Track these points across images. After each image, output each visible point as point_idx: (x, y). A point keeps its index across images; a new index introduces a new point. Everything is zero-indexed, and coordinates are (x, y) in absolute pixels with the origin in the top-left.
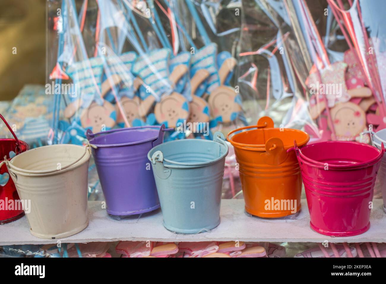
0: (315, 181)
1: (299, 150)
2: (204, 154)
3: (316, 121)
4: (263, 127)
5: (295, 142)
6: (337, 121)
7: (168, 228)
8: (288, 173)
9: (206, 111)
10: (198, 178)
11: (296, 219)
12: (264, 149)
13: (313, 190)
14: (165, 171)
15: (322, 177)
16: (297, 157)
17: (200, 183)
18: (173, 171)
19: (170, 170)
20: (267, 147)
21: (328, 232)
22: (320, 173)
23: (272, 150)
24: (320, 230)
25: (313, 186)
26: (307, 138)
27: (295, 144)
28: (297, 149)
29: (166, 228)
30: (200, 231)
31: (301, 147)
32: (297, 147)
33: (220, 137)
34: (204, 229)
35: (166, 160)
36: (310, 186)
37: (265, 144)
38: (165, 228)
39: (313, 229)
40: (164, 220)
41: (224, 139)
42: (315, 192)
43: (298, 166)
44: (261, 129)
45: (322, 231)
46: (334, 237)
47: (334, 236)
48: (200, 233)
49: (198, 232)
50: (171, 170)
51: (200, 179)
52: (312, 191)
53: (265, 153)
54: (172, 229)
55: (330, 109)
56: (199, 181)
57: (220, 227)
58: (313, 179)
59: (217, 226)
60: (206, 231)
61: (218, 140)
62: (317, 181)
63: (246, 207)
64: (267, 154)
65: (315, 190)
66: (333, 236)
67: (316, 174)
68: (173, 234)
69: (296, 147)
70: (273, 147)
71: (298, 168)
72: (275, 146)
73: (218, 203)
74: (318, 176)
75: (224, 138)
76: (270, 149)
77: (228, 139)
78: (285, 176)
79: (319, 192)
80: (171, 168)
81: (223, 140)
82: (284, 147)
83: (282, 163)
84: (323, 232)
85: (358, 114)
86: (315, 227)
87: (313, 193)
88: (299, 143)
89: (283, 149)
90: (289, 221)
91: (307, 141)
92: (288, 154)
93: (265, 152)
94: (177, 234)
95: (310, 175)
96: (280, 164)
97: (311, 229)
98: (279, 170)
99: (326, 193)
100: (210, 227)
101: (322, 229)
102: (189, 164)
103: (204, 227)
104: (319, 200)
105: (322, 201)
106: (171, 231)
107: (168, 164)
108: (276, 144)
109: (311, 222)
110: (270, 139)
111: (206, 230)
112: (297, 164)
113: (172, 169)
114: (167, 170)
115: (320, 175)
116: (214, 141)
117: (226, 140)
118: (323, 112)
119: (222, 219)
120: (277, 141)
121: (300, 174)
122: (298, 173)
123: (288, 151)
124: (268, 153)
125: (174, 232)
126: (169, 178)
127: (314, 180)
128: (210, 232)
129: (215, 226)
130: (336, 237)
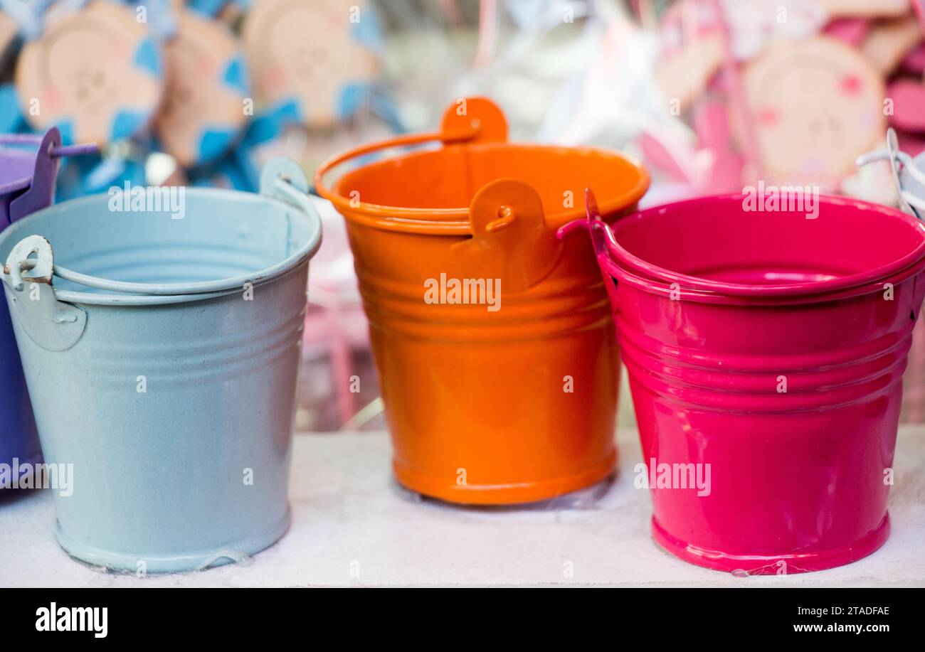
0: (669, 354)
1: (607, 228)
2: (224, 248)
3: (687, 115)
4: (465, 141)
5: (591, 196)
6: (769, 117)
7: (74, 553)
8: (563, 324)
9: (233, 74)
10: (199, 343)
11: (596, 509)
12: (465, 227)
13: (664, 388)
14: (62, 320)
15: (695, 338)
16: (599, 257)
17: (205, 365)
18: (97, 318)
19: (81, 314)
20: (479, 218)
21: (723, 555)
22: (687, 321)
23: (495, 230)
24: (689, 549)
25: (662, 372)
26: (642, 182)
27: (591, 205)
28: (597, 225)
29: (66, 552)
30: (207, 562)
31: (613, 217)
32: (598, 218)
33: (288, 181)
34: (225, 552)
35: (63, 271)
36: (648, 372)
37: (468, 207)
38: (64, 553)
39: (662, 544)
40: (58, 521)
41: (306, 189)
42: (667, 399)
43: (603, 293)
44: (456, 149)
45: (698, 552)
46: (744, 576)
47: (746, 572)
48: (208, 568)
49: (201, 566)
50: (86, 313)
51: (204, 351)
52: (659, 393)
53: (468, 242)
54: (90, 556)
55: (740, 66)
56: (201, 359)
57: (289, 545)
58: (661, 344)
59: (276, 542)
60: (232, 562)
61: (280, 191)
62: (677, 353)
63: (396, 466)
64: (474, 247)
65: (671, 390)
66: (740, 571)
67: (672, 324)
68: (95, 574)
69: (592, 217)
70: (500, 216)
71: (602, 303)
72: (508, 212)
73: (282, 447)
74: (681, 331)
75: (305, 184)
76: (489, 227)
77: (320, 191)
78: (554, 337)
79: (686, 395)
80: (85, 304)
81: (301, 190)
82: (547, 217)
83: (537, 283)
84: (704, 557)
85: (852, 84)
86: (671, 540)
87: (660, 400)
88: (607, 203)
89: (540, 227)
90: (567, 515)
91: (641, 195)
92: (561, 247)
93: (469, 237)
94: (112, 576)
95: (651, 331)
96: (532, 286)
97: (655, 544)
98: (526, 310)
99: (713, 399)
100: (247, 545)
101: (697, 543)
102: (160, 287)
103: (225, 544)
104: (687, 427)
105: (699, 434)
106: (90, 565)
107: (73, 290)
108: (511, 205)
109: (654, 518)
110: (489, 184)
111: (231, 556)
112: (600, 284)
113: (88, 309)
114: (71, 314)
115: (690, 331)
116: (266, 196)
117: (314, 192)
118: (714, 81)
119: (299, 513)
120: (518, 191)
121: (611, 328)
122: (603, 322)
123: (560, 231)
124: (483, 242)
125: (99, 566)
126: (79, 345)
127: (664, 350)
128: (249, 565)
129: (272, 539)
130: (751, 574)
